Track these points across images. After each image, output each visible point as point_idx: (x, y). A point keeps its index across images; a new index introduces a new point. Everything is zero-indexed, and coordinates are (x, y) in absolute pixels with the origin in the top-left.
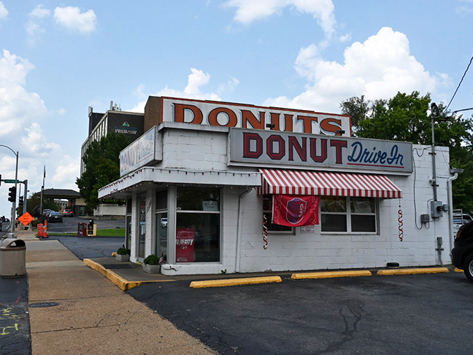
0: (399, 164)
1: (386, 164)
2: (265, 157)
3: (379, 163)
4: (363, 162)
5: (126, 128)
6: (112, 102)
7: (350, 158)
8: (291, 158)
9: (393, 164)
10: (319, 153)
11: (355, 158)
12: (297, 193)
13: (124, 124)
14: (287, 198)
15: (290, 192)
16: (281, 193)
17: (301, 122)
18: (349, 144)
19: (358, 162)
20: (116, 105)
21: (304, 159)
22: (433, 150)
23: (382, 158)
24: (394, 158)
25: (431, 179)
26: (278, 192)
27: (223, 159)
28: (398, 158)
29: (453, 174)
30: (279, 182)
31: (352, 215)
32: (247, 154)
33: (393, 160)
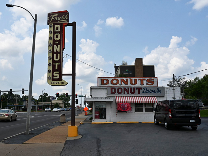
0: (160, 93)
1: (155, 93)
2: (117, 93)
3: (152, 93)
4: (147, 93)
5: (127, 72)
6: (123, 61)
7: (143, 92)
8: (124, 93)
9: (158, 93)
10: (133, 91)
11: (144, 92)
12: (123, 102)
13: (126, 71)
14: (120, 104)
15: (122, 102)
16: (121, 103)
17: (140, 81)
18: (142, 89)
19: (145, 93)
20: (125, 62)
21: (128, 93)
22: (174, 88)
23: (154, 92)
24: (158, 91)
25: (173, 97)
26: (118, 102)
27: (106, 94)
28: (159, 92)
29: (181, 95)
30: (119, 99)
31: (145, 108)
32: (112, 93)
33: (157, 92)
